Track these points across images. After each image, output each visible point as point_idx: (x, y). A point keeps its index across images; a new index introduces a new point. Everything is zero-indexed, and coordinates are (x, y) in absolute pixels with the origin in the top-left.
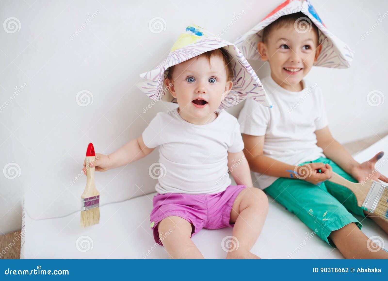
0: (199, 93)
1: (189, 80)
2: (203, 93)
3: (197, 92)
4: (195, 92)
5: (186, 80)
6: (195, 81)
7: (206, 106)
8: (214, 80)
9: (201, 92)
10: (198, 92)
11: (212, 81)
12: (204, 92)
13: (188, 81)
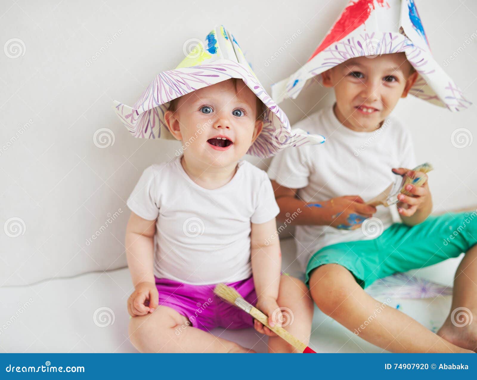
0: (220, 129)
1: (204, 111)
2: (226, 128)
3: (216, 126)
4: (213, 127)
5: (200, 110)
6: (213, 111)
7: (231, 148)
8: (241, 113)
9: (222, 127)
10: (219, 127)
11: (237, 114)
12: (228, 127)
13: (202, 111)
